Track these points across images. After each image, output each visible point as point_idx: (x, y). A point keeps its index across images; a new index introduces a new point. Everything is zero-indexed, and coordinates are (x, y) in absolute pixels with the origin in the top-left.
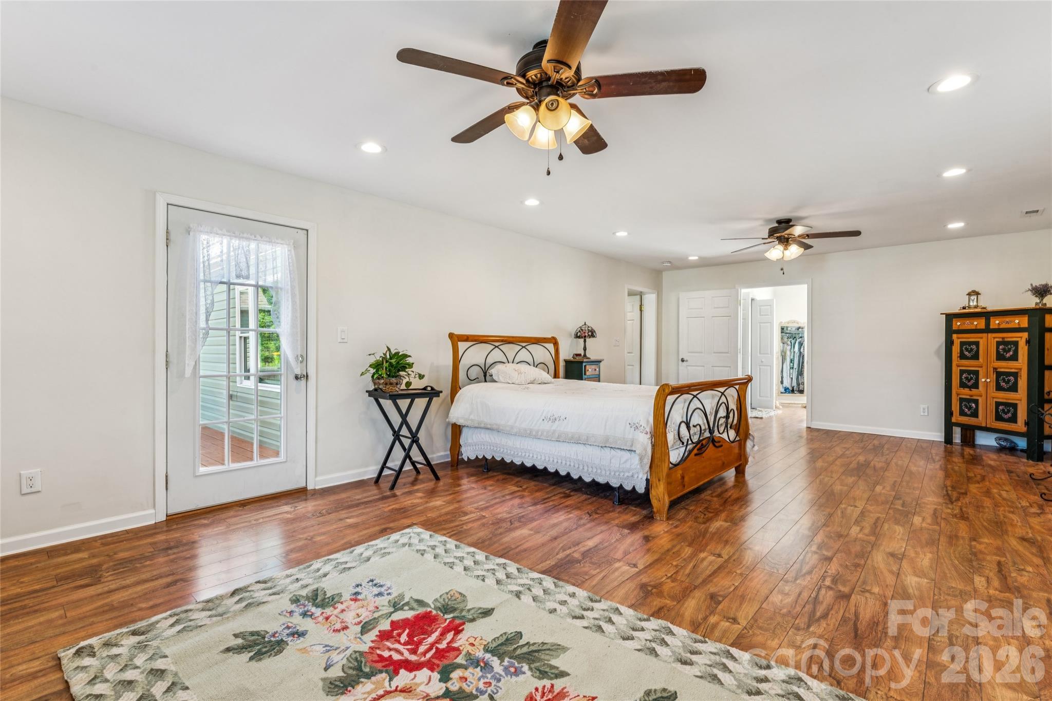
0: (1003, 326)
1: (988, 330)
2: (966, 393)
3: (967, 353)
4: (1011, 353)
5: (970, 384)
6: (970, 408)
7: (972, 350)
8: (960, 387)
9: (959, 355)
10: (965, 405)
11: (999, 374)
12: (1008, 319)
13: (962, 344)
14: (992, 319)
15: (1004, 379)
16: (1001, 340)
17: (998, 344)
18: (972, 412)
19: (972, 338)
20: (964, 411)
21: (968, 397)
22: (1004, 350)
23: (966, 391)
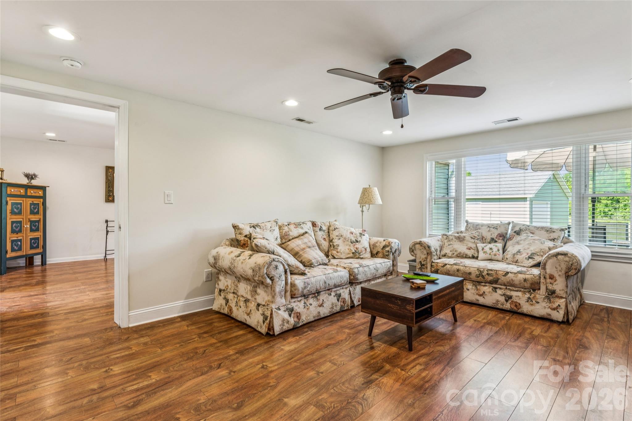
0: (34, 194)
1: (26, 196)
2: (15, 237)
3: (15, 210)
4: (37, 210)
5: (17, 230)
6: (17, 246)
7: (18, 208)
8: (11, 233)
9: (11, 211)
10: (15, 244)
11: (31, 222)
12: (36, 190)
13: (13, 204)
14: (29, 190)
15: (34, 225)
16: (31, 202)
17: (31, 204)
18: (18, 248)
19: (19, 200)
20: (14, 248)
21: (16, 239)
22: (33, 208)
23: (15, 235)
